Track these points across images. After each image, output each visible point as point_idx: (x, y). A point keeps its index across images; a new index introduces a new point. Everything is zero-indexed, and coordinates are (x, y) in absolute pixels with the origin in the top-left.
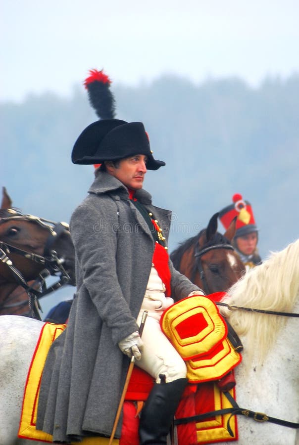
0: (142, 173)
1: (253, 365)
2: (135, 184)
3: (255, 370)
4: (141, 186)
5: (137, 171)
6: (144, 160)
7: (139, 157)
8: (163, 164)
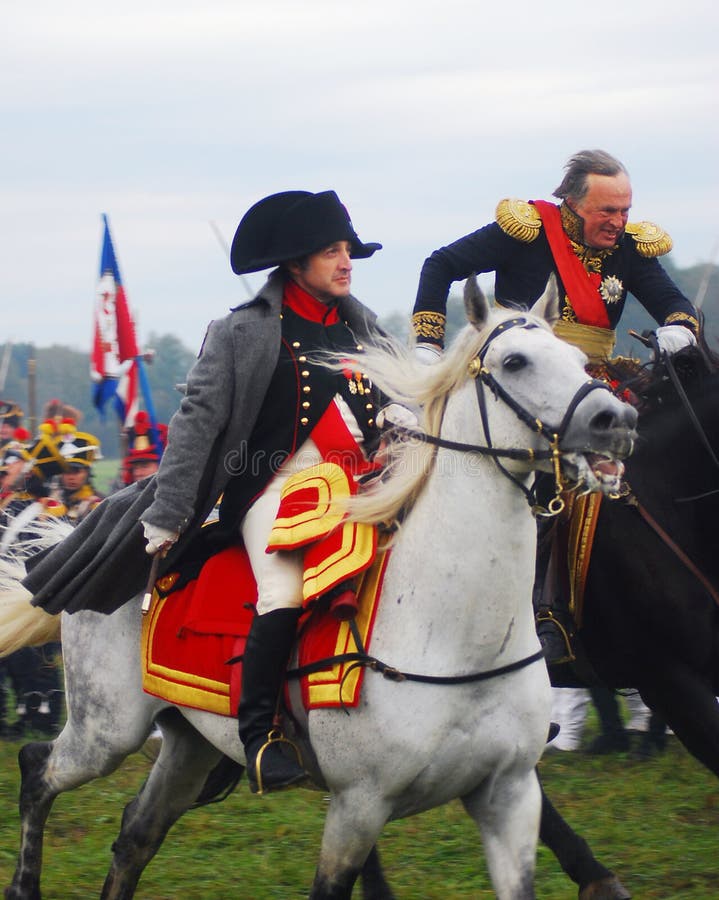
0: (346, 271)
1: (399, 594)
2: (337, 289)
3: (399, 601)
4: (348, 291)
5: (338, 268)
6: (348, 250)
7: (338, 245)
8: (379, 247)
